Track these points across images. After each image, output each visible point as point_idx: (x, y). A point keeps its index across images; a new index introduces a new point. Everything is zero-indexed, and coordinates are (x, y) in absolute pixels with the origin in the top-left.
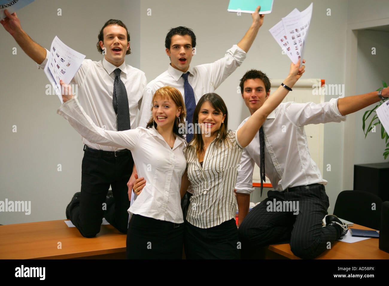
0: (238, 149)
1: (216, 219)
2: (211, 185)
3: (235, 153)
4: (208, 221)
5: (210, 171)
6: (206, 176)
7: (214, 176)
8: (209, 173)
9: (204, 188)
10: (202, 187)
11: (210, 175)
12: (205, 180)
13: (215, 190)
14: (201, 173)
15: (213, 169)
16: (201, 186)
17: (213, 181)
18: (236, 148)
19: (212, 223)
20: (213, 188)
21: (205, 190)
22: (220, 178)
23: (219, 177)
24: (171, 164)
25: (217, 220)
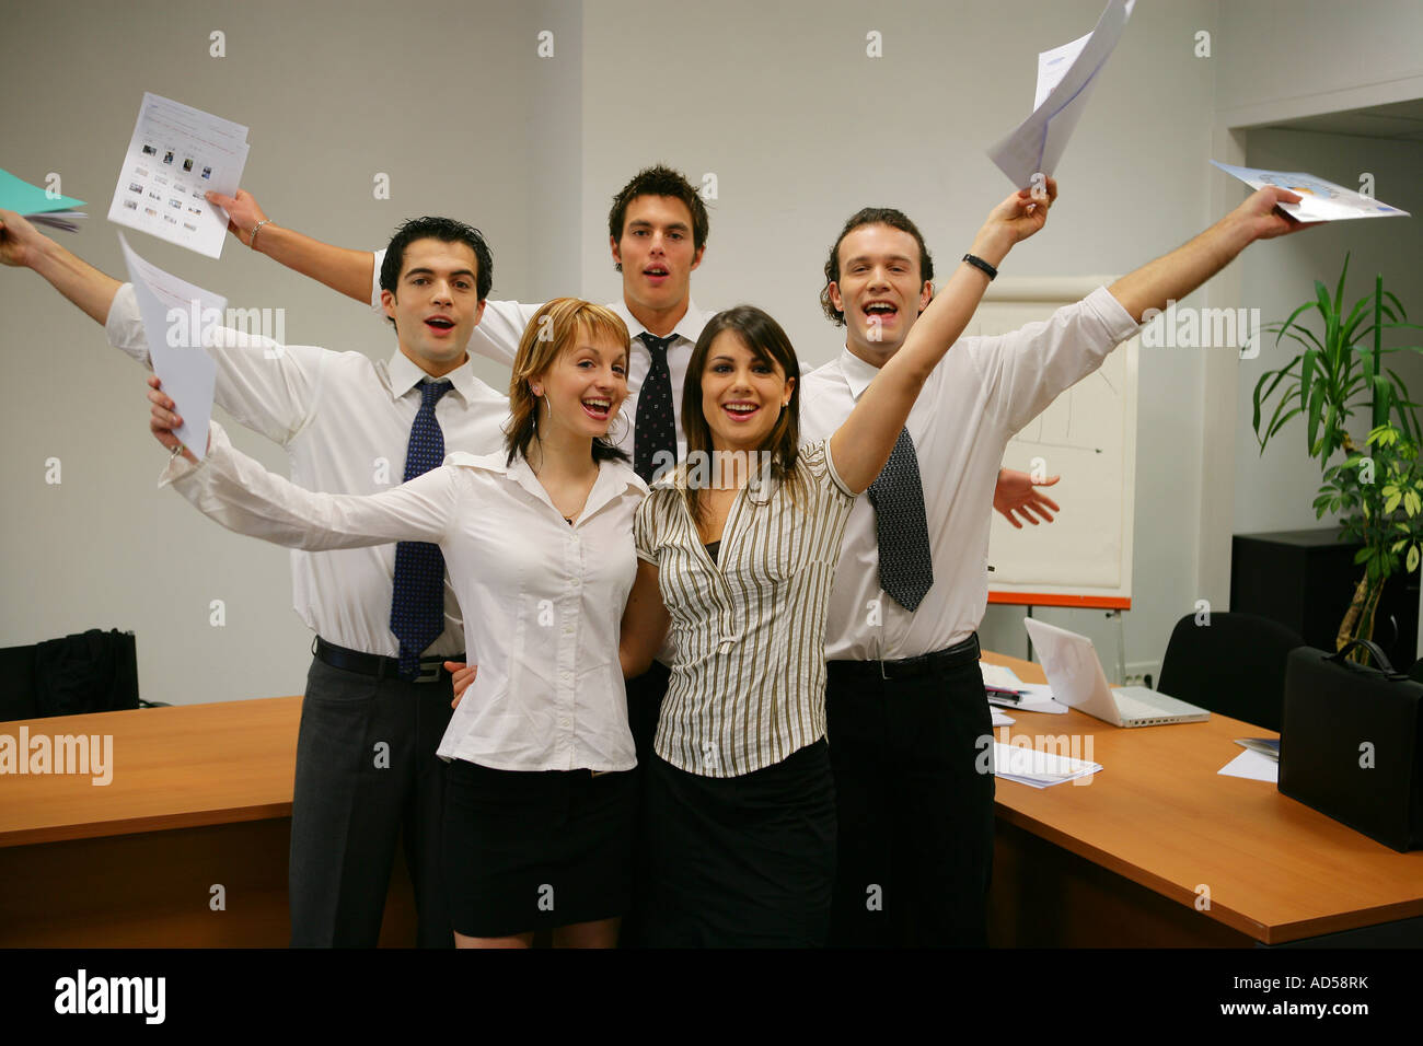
0: (838, 497)
1: (768, 744)
2: (747, 622)
3: (827, 513)
4: (739, 752)
5: (746, 576)
6: (731, 591)
7: (760, 593)
8: (741, 581)
9: (721, 633)
10: (714, 631)
11: (745, 589)
12: (726, 606)
13: (760, 640)
14: (713, 582)
15: (755, 567)
16: (709, 628)
17: (753, 609)
18: (830, 496)
19: (753, 756)
20: (753, 636)
21: (722, 640)
22: (778, 599)
23: (775, 596)
24: (570, 578)
25: (771, 746)
